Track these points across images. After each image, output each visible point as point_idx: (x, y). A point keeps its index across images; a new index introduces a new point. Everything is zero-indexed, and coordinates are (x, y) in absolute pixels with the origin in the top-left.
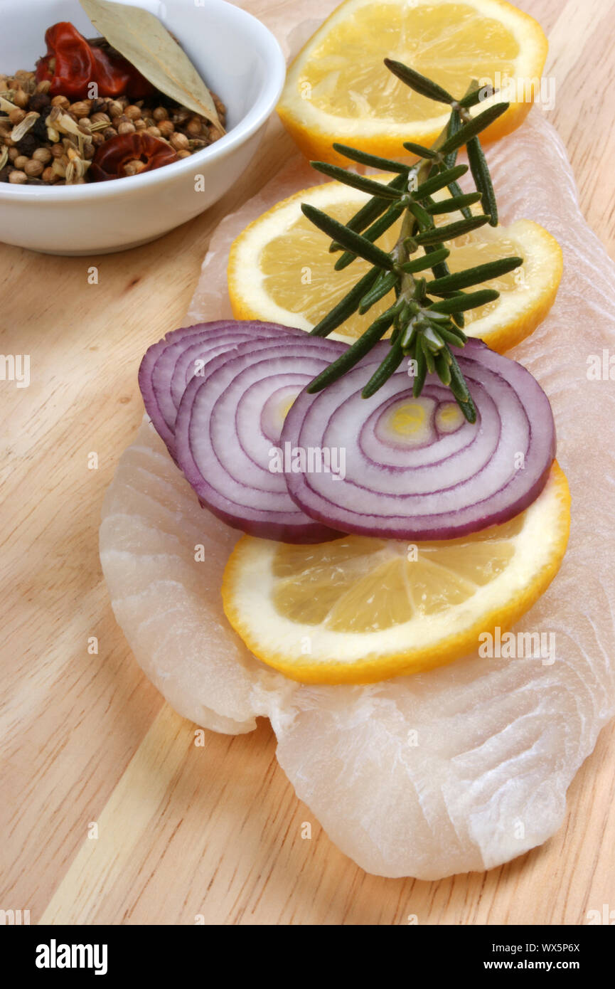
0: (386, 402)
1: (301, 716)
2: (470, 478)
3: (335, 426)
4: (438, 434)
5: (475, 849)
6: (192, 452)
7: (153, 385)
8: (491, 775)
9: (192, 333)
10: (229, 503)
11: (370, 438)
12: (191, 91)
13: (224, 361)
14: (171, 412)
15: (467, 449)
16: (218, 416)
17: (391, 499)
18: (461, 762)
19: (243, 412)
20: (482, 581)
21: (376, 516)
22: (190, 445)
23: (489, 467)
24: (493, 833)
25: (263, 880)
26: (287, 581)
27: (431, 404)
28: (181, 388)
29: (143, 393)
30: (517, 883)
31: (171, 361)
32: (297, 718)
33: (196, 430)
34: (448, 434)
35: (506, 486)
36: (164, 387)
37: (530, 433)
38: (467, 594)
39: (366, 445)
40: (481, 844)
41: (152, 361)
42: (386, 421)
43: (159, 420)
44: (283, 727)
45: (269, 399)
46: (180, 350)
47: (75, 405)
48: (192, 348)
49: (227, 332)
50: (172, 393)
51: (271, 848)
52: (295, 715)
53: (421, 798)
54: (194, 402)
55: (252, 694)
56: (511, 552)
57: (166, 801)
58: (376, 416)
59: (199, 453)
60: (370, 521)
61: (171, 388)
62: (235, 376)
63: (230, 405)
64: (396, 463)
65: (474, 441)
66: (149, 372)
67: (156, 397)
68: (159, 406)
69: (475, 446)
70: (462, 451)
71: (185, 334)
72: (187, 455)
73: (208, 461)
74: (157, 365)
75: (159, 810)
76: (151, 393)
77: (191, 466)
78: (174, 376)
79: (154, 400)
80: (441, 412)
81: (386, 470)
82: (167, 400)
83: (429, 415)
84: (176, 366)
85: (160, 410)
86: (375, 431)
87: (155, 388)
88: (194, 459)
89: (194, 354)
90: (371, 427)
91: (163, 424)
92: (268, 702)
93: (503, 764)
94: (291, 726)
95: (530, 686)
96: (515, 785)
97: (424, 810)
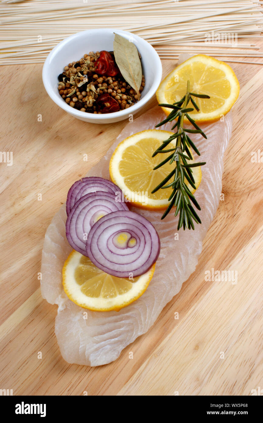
0: (119, 231)
1: (66, 309)
2: (129, 263)
3: (105, 233)
4: (127, 246)
5: (90, 362)
6: (70, 222)
7: (72, 195)
8: (103, 343)
9: (90, 179)
10: (72, 242)
11: (111, 240)
12: (135, 79)
13: (91, 195)
14: (73, 204)
15: (132, 254)
16: (81, 213)
17: (108, 261)
18: (95, 338)
19: (88, 214)
20: (121, 293)
21: (102, 265)
22: (71, 220)
23: (135, 262)
24: (96, 359)
25: (44, 344)
26: (81, 266)
27: (129, 236)
28: (79, 198)
29: (68, 197)
30: (100, 370)
31: (80, 187)
32: (65, 310)
33: (74, 215)
34: (130, 247)
35: (137, 269)
36: (74, 196)
37: (150, 256)
38: (115, 295)
39: (109, 243)
40: (91, 362)
41: (75, 187)
42: (117, 236)
43: (69, 207)
44: (60, 311)
45: (96, 213)
46: (84, 184)
47: (67, 172)
48: (87, 184)
49: (99, 182)
50: (76, 199)
51: (50, 336)
52: (65, 308)
53: (81, 347)
54: (78, 206)
55: (57, 298)
56: (131, 288)
57: (33, 312)
58: (115, 234)
59: (72, 223)
60: (100, 266)
61: (76, 197)
62: (91, 201)
63: (86, 211)
64: (113, 251)
65: (135, 252)
66: (72, 190)
67: (71, 199)
68: (70, 202)
69: (135, 254)
70: (131, 254)
71: (87, 179)
72: (69, 223)
73: (73, 227)
74: (75, 188)
75: (30, 314)
76: (70, 197)
77: (68, 227)
78: (79, 193)
79: (70, 200)
80: (131, 240)
81: (110, 252)
82: (73, 201)
83: (128, 240)
84: (80, 190)
85: (70, 203)
86: (113, 239)
87: (71, 196)
88: (70, 225)
89: (87, 186)
90: (112, 237)
91: (69, 208)
92: (60, 303)
93: (108, 341)
94: (62, 311)
95: (123, 322)
96: (108, 347)
97: (80, 350)
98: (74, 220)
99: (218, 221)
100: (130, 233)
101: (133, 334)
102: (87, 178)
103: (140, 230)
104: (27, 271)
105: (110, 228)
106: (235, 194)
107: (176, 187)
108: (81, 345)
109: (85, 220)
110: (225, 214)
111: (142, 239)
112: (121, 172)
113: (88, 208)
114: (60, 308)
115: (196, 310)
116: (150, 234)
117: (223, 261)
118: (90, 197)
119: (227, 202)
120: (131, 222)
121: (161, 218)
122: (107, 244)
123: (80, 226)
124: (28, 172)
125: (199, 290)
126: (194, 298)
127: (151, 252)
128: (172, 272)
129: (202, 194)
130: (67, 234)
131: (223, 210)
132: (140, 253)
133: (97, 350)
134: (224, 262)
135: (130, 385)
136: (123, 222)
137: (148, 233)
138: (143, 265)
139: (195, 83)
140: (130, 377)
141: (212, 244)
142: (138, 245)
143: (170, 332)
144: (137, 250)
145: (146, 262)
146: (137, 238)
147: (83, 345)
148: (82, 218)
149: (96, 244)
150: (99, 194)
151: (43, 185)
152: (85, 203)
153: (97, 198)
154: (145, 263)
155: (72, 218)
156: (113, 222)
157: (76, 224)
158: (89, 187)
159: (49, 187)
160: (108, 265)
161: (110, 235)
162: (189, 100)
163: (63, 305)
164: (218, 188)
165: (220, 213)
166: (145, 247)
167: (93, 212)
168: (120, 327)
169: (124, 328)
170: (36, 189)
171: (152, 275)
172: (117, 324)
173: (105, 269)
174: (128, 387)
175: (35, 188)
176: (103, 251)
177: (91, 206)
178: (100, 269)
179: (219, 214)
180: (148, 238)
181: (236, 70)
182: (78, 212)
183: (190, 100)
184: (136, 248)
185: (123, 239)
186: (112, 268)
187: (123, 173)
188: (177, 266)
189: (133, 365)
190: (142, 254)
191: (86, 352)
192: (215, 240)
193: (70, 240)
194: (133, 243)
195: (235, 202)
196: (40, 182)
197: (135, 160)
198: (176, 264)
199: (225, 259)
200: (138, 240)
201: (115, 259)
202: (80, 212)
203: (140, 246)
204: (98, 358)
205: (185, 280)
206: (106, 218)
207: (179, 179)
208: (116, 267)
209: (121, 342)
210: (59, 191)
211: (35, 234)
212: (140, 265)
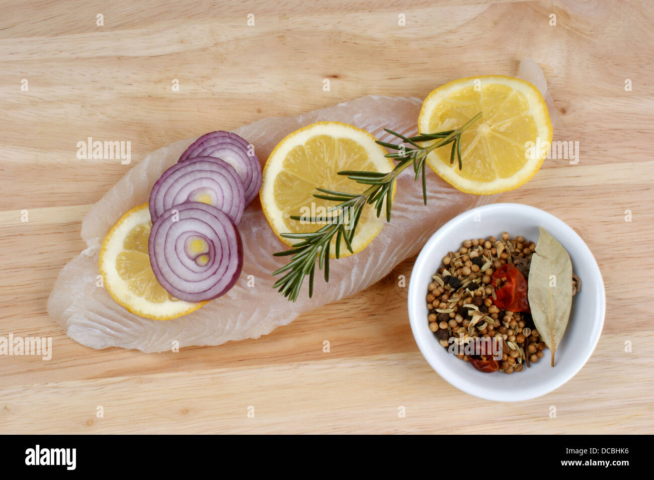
3: (188, 221)
4: (195, 259)
9: (240, 140)
11: (187, 235)
14: (196, 154)
15: (192, 272)
16: (192, 174)
17: (164, 255)
18: (91, 314)
19: (198, 181)
27: (206, 250)
28: (207, 153)
31: (221, 141)
33: (183, 169)
34: (196, 263)
36: (206, 145)
37: (206, 291)
39: (183, 236)
41: (215, 135)
42: (195, 238)
43: (188, 153)
44: (84, 254)
45: (206, 188)
46: (229, 140)
48: (232, 144)
50: (204, 150)
51: (59, 265)
53: (68, 309)
57: (68, 224)
58: (196, 234)
59: (172, 176)
60: (152, 252)
61: (207, 148)
62: (214, 170)
63: (199, 175)
64: (178, 250)
65: (196, 273)
66: (209, 137)
67: (199, 146)
68: (195, 148)
69: (193, 274)
70: (190, 270)
71: (237, 138)
72: (170, 172)
73: (170, 181)
74: (215, 137)
75: (64, 223)
76: (200, 143)
77: (165, 176)
78: (213, 146)
79: (196, 146)
80: (204, 256)
81: (174, 248)
82: (200, 150)
83: (202, 252)
84: (218, 144)
85: (193, 150)
86: (190, 236)
87: (202, 143)
88: (170, 175)
89: (230, 146)
90: (191, 234)
91: (187, 155)
92: (92, 245)
93: (102, 326)
94: (86, 256)
95: (132, 323)
96: (98, 332)
97: (65, 312)
98: (178, 174)
99: (348, 304)
100: (210, 248)
101: (134, 342)
102: (238, 136)
103: (222, 255)
104: (103, 174)
105: (197, 221)
106: (402, 291)
107: (311, 242)
108: (71, 308)
109: (189, 185)
110: (365, 303)
111: (216, 266)
112: (287, 160)
113: (204, 175)
114: (86, 252)
115: (225, 374)
116: (227, 268)
117: (306, 352)
118: (217, 164)
119: (382, 293)
120: (223, 236)
121: (274, 253)
122: (179, 237)
123: (178, 187)
124: (210, 54)
125: (248, 358)
126: (234, 361)
127: (210, 289)
128: (227, 321)
129: (353, 264)
130: (157, 183)
131: (367, 297)
132: (199, 279)
133: (85, 325)
134: (305, 354)
135: (89, 385)
136: (216, 230)
137: (226, 267)
138: (190, 293)
139: (489, 122)
140: (96, 377)
141: (314, 323)
142: (206, 268)
143: (177, 371)
144: (200, 272)
145: (197, 293)
146: (212, 259)
147: (71, 310)
148: (188, 179)
149: (170, 225)
150: (229, 168)
151: (210, 86)
152: (206, 166)
153: (223, 172)
154: (194, 293)
155: (178, 170)
156: (207, 218)
157: (176, 181)
158: (231, 150)
159: (213, 94)
160: (161, 259)
161: (190, 230)
162: (451, 142)
163: (92, 251)
164: (379, 272)
165: (361, 297)
166: (209, 277)
167: (205, 183)
168: (125, 325)
169: (128, 329)
170: (198, 84)
171: (192, 311)
172: (125, 320)
173: (154, 259)
174: (85, 384)
175: (199, 81)
176: (169, 240)
177: (208, 175)
178: (149, 255)
179: (358, 297)
180: (222, 270)
181: (583, 137)
182: (190, 169)
183: (453, 142)
184: (202, 269)
185: (200, 247)
186: (161, 265)
187: (287, 164)
188: (239, 318)
189: (110, 369)
190: (200, 281)
191: (70, 319)
192: (322, 322)
193: (155, 193)
194: (203, 261)
195: (391, 301)
196: (210, 79)
197: (316, 158)
198: (240, 315)
199: (309, 352)
200: (210, 263)
201: (173, 259)
202: (192, 172)
203: (206, 271)
204: (79, 334)
205: (234, 339)
206: (204, 208)
207: (325, 234)
208: (165, 269)
209: (116, 338)
210: (220, 109)
211: (149, 138)
212: (188, 290)
